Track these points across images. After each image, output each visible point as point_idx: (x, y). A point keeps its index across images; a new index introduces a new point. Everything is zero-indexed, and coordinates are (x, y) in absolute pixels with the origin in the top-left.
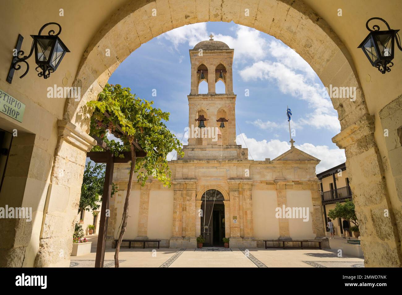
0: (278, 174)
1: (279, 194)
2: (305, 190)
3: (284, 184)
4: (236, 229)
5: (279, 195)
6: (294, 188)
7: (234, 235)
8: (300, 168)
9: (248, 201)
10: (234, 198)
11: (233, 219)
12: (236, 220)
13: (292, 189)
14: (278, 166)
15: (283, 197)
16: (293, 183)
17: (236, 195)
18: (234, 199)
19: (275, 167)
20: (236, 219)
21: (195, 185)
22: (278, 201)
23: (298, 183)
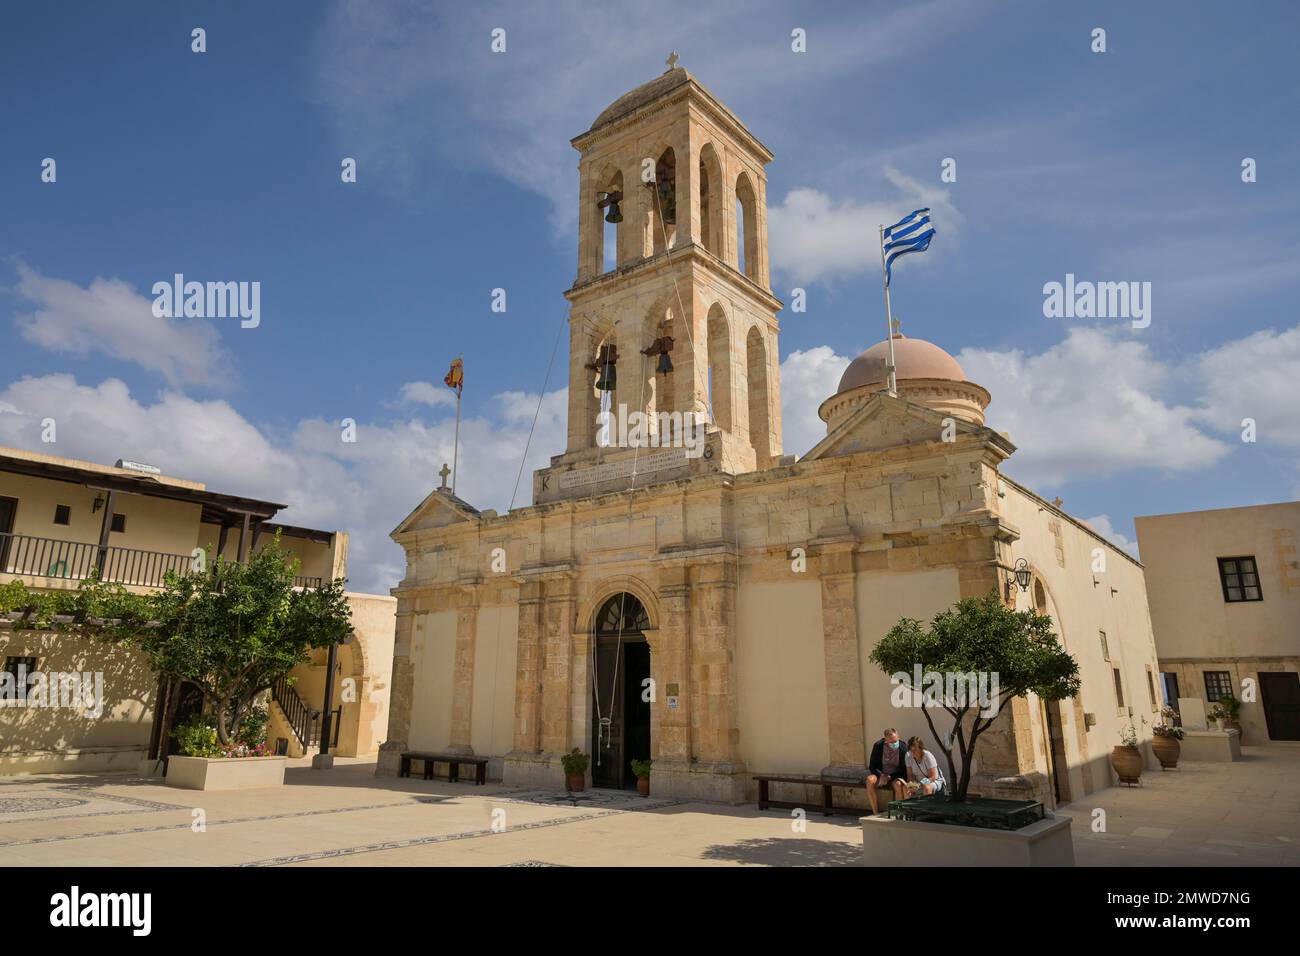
0: (829, 513)
1: (826, 591)
2: (934, 566)
3: (846, 553)
4: (676, 729)
5: (829, 598)
6: (890, 564)
7: (669, 753)
8: (914, 478)
9: (714, 627)
10: (670, 620)
11: (668, 695)
12: (675, 698)
13: (882, 567)
14: (827, 480)
15: (842, 603)
16: (887, 545)
17: (678, 609)
18: (672, 623)
19: (816, 488)
20: (676, 694)
21: (568, 584)
22: (826, 623)
23: (906, 541)
